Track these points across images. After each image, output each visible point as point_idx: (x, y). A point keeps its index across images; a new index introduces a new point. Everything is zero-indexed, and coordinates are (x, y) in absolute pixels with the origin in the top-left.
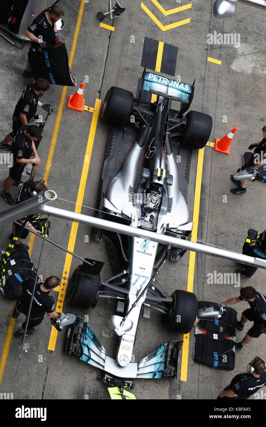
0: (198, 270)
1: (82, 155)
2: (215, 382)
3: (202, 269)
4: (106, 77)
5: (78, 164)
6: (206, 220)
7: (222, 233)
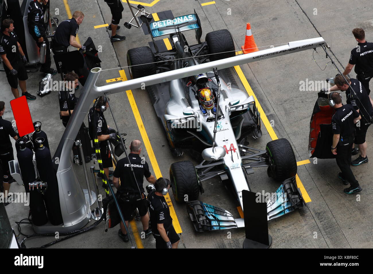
0: (279, 132)
1: (128, 109)
2: (337, 191)
3: (283, 130)
4: (119, 55)
5: (128, 116)
6: (266, 99)
7: (285, 101)
